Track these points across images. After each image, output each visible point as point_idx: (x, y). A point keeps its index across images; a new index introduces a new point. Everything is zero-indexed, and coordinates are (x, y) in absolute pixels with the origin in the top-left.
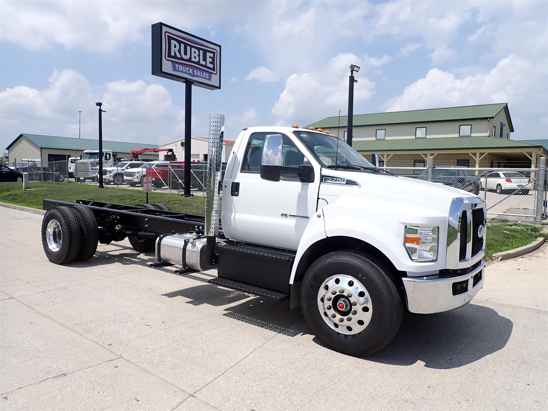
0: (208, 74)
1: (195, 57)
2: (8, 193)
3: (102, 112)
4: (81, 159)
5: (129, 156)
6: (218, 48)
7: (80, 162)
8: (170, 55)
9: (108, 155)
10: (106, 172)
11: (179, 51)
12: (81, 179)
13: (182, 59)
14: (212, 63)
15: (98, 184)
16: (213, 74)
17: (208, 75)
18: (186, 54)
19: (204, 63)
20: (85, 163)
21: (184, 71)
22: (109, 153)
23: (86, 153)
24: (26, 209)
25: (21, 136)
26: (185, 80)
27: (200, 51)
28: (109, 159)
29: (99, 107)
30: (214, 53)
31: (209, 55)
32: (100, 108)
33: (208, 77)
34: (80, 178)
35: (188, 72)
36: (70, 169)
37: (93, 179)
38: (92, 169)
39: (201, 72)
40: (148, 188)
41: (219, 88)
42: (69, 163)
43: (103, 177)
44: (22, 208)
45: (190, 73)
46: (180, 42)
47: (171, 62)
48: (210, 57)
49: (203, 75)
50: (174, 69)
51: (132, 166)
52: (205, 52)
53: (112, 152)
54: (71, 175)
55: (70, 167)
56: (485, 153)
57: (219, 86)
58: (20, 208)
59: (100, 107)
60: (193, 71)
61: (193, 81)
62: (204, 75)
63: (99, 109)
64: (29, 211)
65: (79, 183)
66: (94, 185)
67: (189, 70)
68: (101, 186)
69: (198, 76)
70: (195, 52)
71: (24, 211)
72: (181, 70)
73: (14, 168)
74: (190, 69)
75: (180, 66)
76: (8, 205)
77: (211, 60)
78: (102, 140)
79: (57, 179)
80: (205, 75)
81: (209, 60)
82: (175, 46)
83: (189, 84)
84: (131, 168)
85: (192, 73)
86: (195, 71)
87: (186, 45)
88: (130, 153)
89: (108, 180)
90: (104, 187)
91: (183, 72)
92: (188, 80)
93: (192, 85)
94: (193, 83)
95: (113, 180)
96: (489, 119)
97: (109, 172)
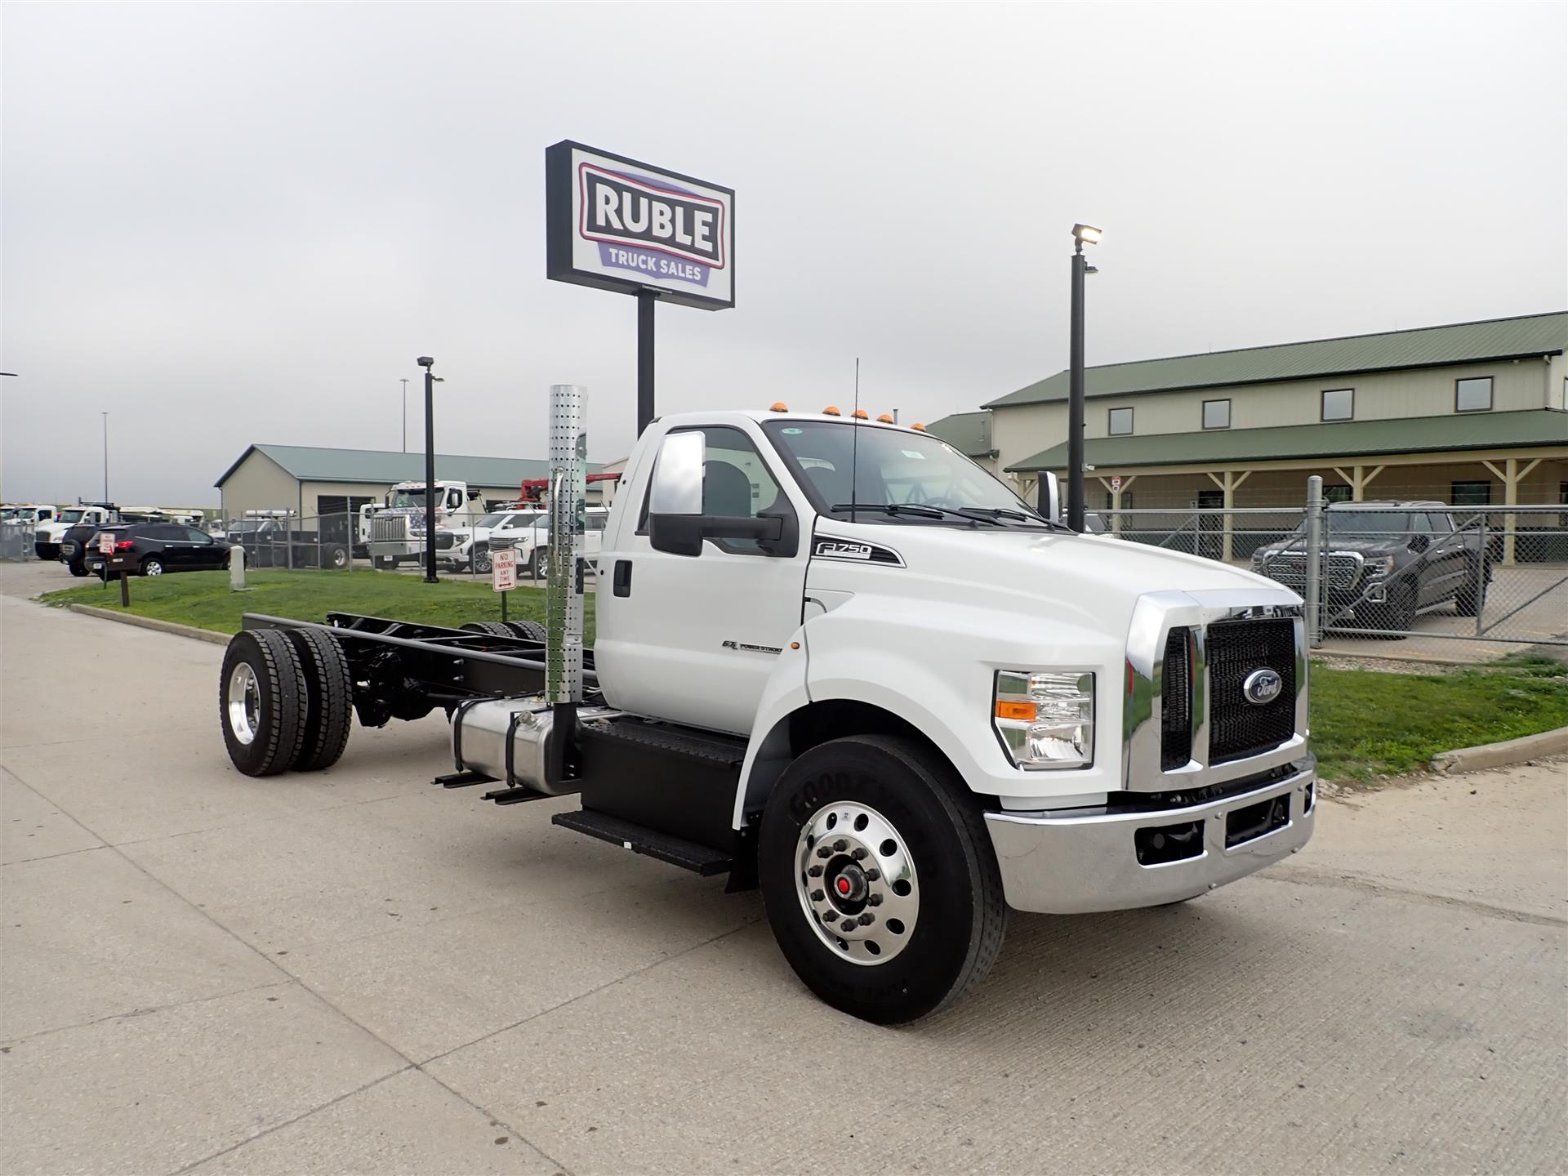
0: (699, 270)
1: (662, 226)
2: (195, 600)
3: (433, 380)
4: (387, 507)
5: (517, 496)
6: (726, 198)
7: (383, 516)
8: (593, 226)
9: (455, 496)
10: (448, 540)
11: (619, 212)
12: (385, 560)
13: (626, 232)
14: (711, 238)
15: (425, 574)
16: (712, 269)
17: (699, 272)
18: (636, 218)
19: (687, 240)
20: (396, 518)
21: (634, 265)
22: (457, 488)
23: (401, 492)
25: (252, 450)
26: (636, 289)
27: (677, 207)
28: (456, 504)
29: (426, 368)
30: (714, 211)
31: (700, 216)
32: (427, 372)
33: (698, 278)
34: (383, 557)
35: (644, 267)
36: (364, 534)
37: (414, 557)
38: (415, 534)
39: (680, 265)
40: (505, 579)
41: (731, 304)
42: (362, 518)
43: (437, 555)
44: (217, 637)
45: (649, 268)
46: (619, 189)
47: (596, 243)
48: (705, 223)
49: (684, 271)
50: (606, 261)
51: (519, 522)
52: (689, 210)
53: (468, 487)
54: (362, 551)
55: (364, 530)
56: (1534, 459)
57: (729, 300)
58: (211, 635)
59: (429, 370)
60: (657, 264)
61: (658, 289)
62: (688, 272)
63: (426, 375)
65: (380, 570)
66: (416, 577)
67: (645, 262)
68: (431, 577)
69: (672, 276)
70: (662, 213)
71: (221, 644)
72: (626, 263)
73: (222, 534)
74: (649, 258)
75: (621, 253)
76: (186, 630)
77: (706, 231)
78: (435, 453)
79: (328, 564)
80: (691, 272)
81: (701, 230)
82: (607, 201)
83: (647, 297)
84: (515, 527)
85: (654, 269)
86: (663, 262)
87: (636, 196)
88: (520, 489)
89: (456, 560)
90: (438, 581)
91: (628, 267)
92: (646, 287)
93: (655, 301)
94: (659, 294)
95: (468, 560)
96: (1546, 357)
97: (457, 540)
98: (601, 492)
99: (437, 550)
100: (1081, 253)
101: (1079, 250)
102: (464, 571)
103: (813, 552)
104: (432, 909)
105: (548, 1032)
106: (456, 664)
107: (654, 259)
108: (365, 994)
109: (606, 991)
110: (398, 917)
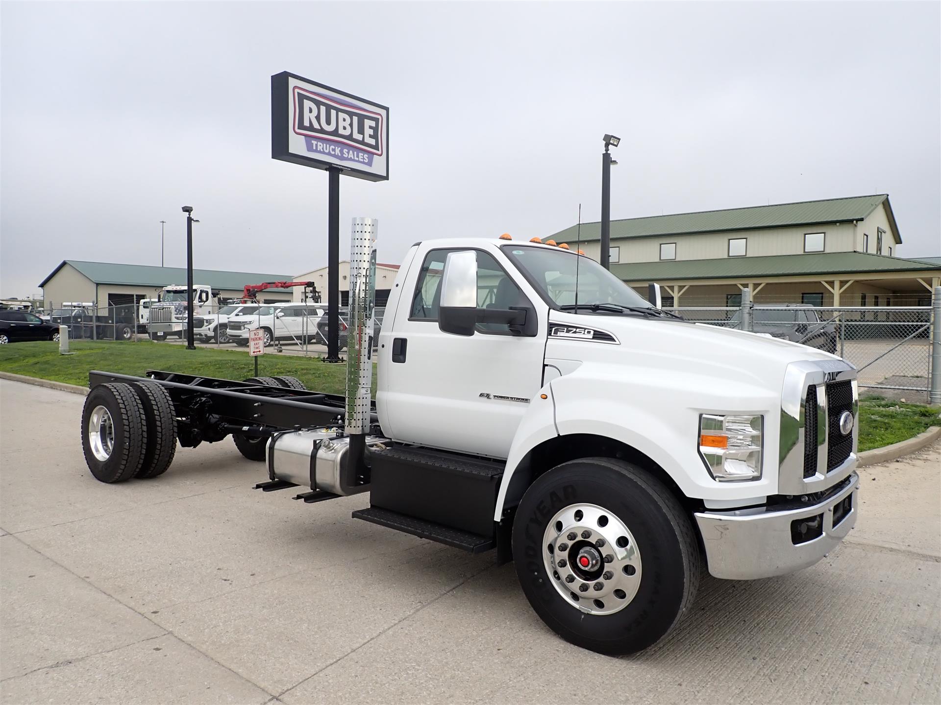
0: (367, 156)
1: (345, 128)
2: (36, 360)
3: (192, 221)
4: (159, 301)
5: (241, 295)
6: (384, 113)
7: (157, 307)
8: (301, 126)
9: (204, 295)
10: (201, 323)
11: (318, 118)
12: (158, 334)
13: (322, 131)
14: (375, 136)
15: (186, 344)
16: (375, 155)
17: (368, 158)
18: (328, 122)
19: (359, 137)
20: (166, 308)
22: (205, 290)
23: (169, 292)
24: (60, 386)
25: (64, 264)
26: (328, 167)
27: (354, 117)
28: (205, 300)
29: (188, 213)
30: (376, 120)
31: (368, 123)
32: (188, 216)
33: (366, 161)
34: (157, 333)
35: (333, 153)
36: (142, 318)
37: (178, 333)
38: (177, 318)
39: (355, 153)
40: (257, 348)
41: (387, 178)
42: (141, 308)
43: (194, 332)
44: (54, 385)
45: (337, 154)
46: (318, 104)
47: (303, 137)
48: (370, 127)
49: (358, 156)
50: (310, 148)
51: (247, 311)
52: (361, 119)
53: (212, 289)
54: (142, 329)
55: (142, 316)
56: (850, 280)
57: (385, 175)
58: (50, 384)
59: (190, 215)
60: (341, 151)
61: (341, 167)
62: (360, 157)
63: (188, 217)
64: (65, 390)
65: (155, 341)
66: (180, 345)
67: (334, 150)
68: (191, 346)
69: (351, 159)
70: (344, 120)
71: (57, 389)
72: (322, 150)
73: (48, 318)
74: (336, 148)
75: (319, 143)
76: (32, 380)
77: (371, 132)
78: (193, 268)
79: (119, 337)
81: (368, 132)
82: (311, 111)
83: (334, 171)
84: (243, 314)
85: (340, 155)
86: (345, 151)
87: (329, 108)
88: (243, 291)
89: (206, 335)
90: (195, 348)
91: (324, 153)
92: (334, 165)
93: (340, 175)
94: (342, 170)
95: (213, 335)
96: (855, 222)
97: (207, 323)
98: (292, 293)
99: (194, 329)
100: (609, 152)
101: (607, 150)
102: (210, 342)
103: (549, 334)
104: (252, 575)
105: (361, 666)
106: (255, 406)
107: (339, 148)
108: (223, 642)
109: (390, 632)
110: (230, 582)
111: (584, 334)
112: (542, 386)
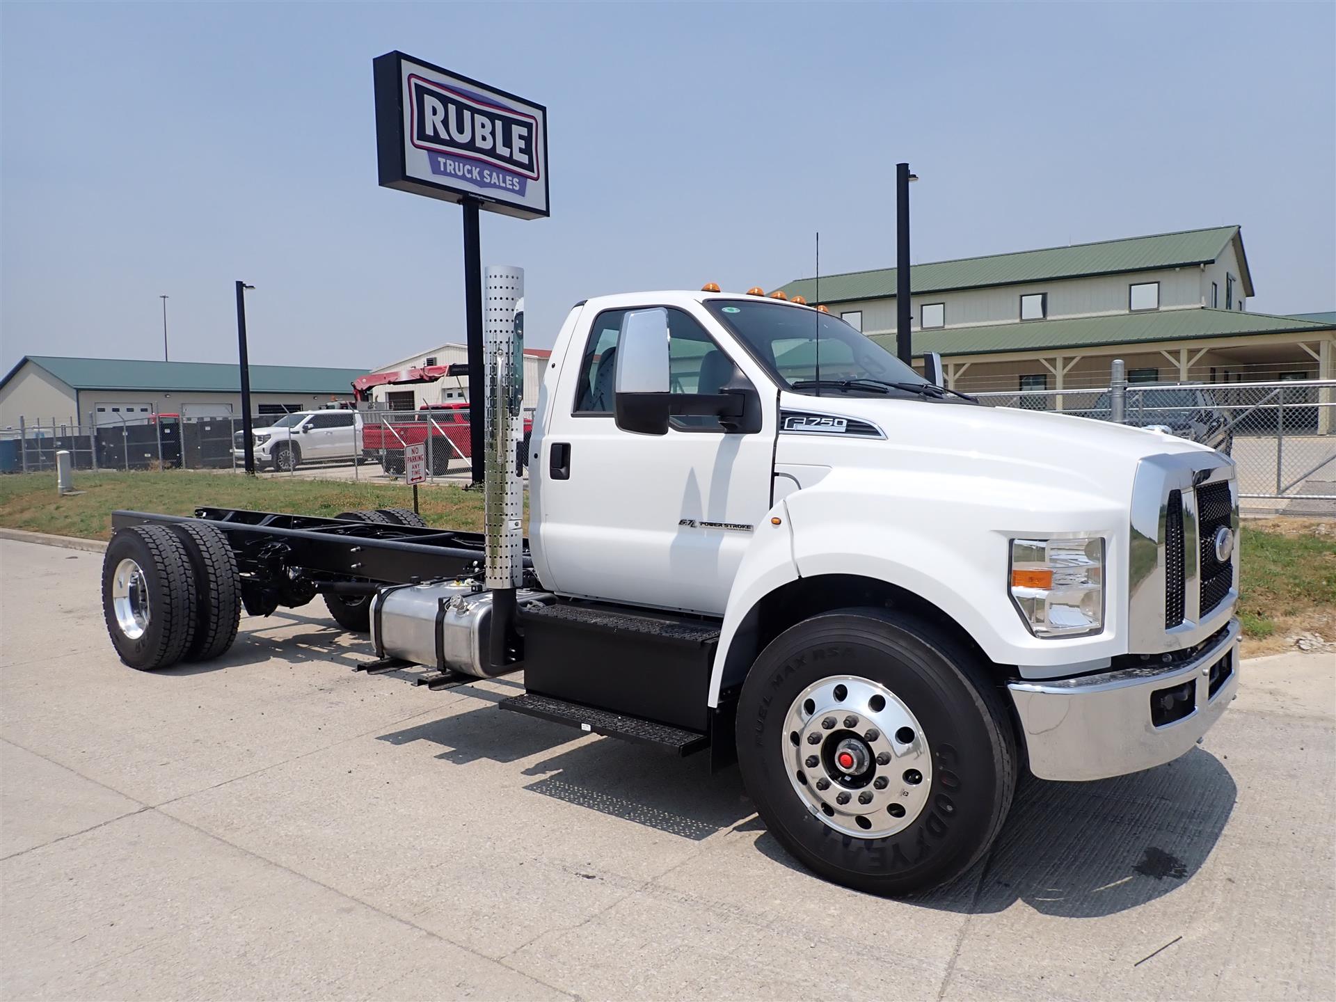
0: (518, 181)
1: (484, 139)
6: (538, 114)
8: (422, 136)
11: (445, 122)
13: (452, 143)
14: (527, 150)
16: (528, 179)
17: (519, 183)
18: (461, 130)
19: (505, 152)
21: (460, 174)
25: (25, 360)
26: (461, 197)
27: (496, 121)
30: (529, 126)
31: (517, 130)
33: (517, 188)
35: (469, 176)
39: (501, 176)
41: (546, 213)
45: (474, 178)
46: (445, 101)
47: (426, 152)
48: (521, 137)
49: (504, 181)
50: (436, 169)
52: (508, 124)
57: (544, 209)
60: (481, 174)
61: (482, 198)
62: (508, 182)
67: (470, 172)
68: (250, 474)
69: (494, 186)
70: (483, 126)
72: (453, 172)
74: (474, 168)
75: (449, 162)
77: (522, 144)
80: (511, 183)
81: (518, 144)
82: (435, 112)
83: (472, 206)
85: (479, 179)
86: (486, 172)
87: (460, 108)
91: (455, 176)
92: (471, 195)
93: (480, 210)
94: (482, 202)
96: (1202, 265)
103: (780, 427)
106: (353, 552)
107: (478, 169)
111: (833, 425)
112: (771, 506)
